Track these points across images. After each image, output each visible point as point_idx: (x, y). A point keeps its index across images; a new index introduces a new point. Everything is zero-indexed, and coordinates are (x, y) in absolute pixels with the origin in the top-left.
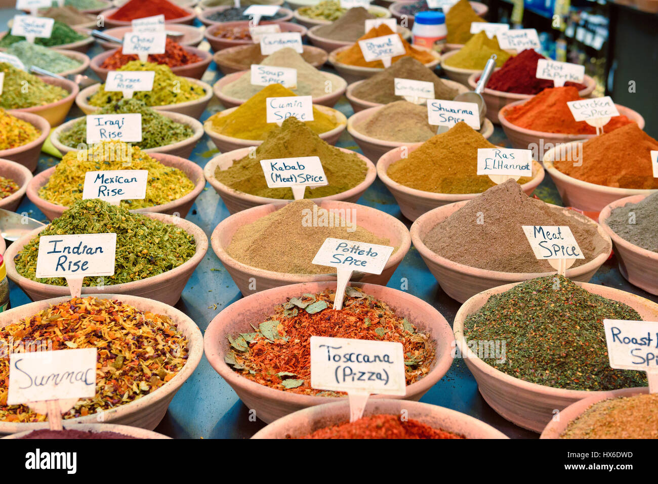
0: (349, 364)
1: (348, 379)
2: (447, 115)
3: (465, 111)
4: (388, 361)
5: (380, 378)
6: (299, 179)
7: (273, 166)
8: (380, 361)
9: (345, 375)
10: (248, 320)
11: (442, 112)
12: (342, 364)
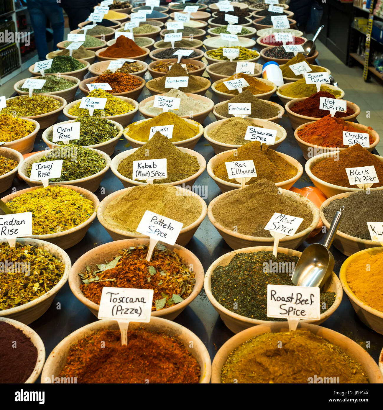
0: (121, 304)
1: (119, 313)
2: (257, 135)
3: (268, 134)
4: (143, 302)
5: (137, 313)
6: (152, 175)
7: (139, 165)
8: (139, 301)
9: (117, 311)
10: (102, 258)
11: (254, 133)
12: (117, 304)
